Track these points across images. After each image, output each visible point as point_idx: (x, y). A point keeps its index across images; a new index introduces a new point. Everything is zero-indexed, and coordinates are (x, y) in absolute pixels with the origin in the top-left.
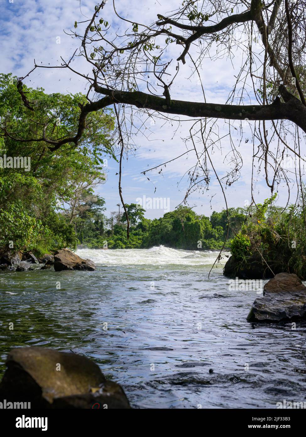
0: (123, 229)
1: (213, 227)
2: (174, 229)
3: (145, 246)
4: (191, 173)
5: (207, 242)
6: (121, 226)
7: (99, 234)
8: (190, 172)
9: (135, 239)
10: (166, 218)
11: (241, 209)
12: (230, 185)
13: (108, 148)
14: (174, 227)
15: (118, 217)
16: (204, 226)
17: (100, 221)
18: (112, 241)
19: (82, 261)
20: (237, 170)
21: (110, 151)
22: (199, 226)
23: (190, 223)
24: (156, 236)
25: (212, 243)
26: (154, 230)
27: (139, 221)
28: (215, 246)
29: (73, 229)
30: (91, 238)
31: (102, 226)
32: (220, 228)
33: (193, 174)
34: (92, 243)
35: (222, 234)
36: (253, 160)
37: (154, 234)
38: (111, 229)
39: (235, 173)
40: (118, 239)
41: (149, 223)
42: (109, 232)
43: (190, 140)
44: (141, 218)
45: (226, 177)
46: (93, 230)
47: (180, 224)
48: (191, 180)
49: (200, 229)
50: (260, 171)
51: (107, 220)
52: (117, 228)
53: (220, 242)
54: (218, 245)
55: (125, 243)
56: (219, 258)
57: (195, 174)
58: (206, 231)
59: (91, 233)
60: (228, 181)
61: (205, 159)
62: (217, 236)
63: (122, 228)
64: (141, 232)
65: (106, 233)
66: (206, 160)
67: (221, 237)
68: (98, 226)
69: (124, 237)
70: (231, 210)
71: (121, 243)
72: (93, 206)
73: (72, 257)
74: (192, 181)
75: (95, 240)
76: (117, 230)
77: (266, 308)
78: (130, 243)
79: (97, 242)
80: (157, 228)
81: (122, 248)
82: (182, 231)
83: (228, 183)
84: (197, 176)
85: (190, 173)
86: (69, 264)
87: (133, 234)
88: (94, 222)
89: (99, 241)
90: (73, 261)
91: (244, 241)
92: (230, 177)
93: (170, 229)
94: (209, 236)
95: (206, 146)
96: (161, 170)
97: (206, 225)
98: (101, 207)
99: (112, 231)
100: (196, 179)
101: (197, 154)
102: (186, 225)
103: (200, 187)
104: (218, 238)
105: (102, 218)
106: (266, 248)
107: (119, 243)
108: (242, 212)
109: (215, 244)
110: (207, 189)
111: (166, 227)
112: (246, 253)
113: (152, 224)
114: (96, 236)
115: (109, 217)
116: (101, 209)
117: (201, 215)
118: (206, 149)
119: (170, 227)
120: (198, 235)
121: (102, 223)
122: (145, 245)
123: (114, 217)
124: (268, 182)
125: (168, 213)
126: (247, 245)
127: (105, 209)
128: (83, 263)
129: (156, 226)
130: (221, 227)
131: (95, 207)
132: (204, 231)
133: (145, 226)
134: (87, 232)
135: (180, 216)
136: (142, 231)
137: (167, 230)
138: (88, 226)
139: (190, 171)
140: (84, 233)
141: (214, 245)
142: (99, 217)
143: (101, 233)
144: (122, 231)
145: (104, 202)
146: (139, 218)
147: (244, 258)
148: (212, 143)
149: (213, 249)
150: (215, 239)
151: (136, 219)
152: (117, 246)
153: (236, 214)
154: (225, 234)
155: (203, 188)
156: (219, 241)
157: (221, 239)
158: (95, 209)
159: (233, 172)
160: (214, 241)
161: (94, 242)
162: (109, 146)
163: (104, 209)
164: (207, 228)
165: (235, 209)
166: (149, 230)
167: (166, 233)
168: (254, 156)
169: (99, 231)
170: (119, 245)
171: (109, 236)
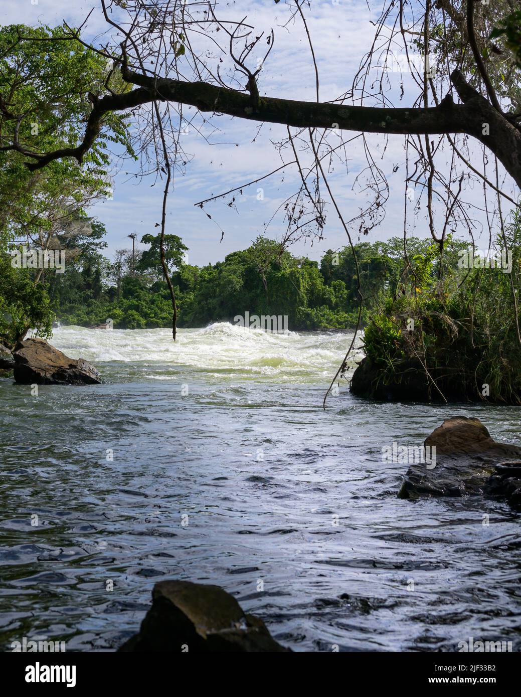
0: (142, 285)
1: (325, 283)
2: (247, 286)
3: (187, 322)
4: (290, 207)
5: (313, 313)
6: (137, 280)
7: (92, 295)
8: (288, 205)
9: (165, 308)
10: (230, 264)
11: (384, 244)
12: (366, 232)
13: (119, 133)
14: (246, 282)
15: (131, 261)
16: (308, 280)
17: (94, 269)
18: (118, 311)
19: (70, 363)
20: (378, 205)
21: (123, 138)
22: (298, 281)
23: (279, 274)
24: (210, 301)
25: (324, 314)
26: (206, 287)
27: (174, 269)
28: (329, 321)
29: (44, 293)
30: (76, 305)
31: (97, 279)
32: (340, 285)
33: (294, 209)
34: (78, 316)
35: (345, 296)
36: (407, 187)
37: (206, 296)
38: (117, 286)
39: (375, 211)
40: (131, 307)
41: (195, 275)
42: (111, 292)
43: (289, 145)
44: (178, 263)
45: (358, 217)
46: (79, 288)
47: (259, 277)
48: (290, 219)
49: (299, 286)
50: (419, 208)
51: (108, 268)
52: (128, 284)
53: (341, 313)
54: (337, 319)
55: (145, 316)
56: (343, 369)
57: (297, 209)
58: (311, 291)
59: (74, 294)
60: (363, 226)
61: (316, 180)
62: (334, 300)
63: (140, 284)
64: (178, 292)
65: (106, 293)
66: (318, 183)
67: (342, 302)
68: (90, 280)
69: (144, 303)
70: (363, 247)
71: (137, 316)
72: (80, 238)
73: (50, 356)
74: (292, 222)
75: (84, 308)
76: (129, 287)
77: (427, 483)
78: (156, 314)
79: (88, 313)
80: (211, 284)
81: (139, 326)
82: (263, 290)
83: (363, 230)
84: (301, 212)
85: (288, 207)
86: (44, 368)
87: (162, 296)
88: (81, 270)
89: (92, 311)
90: (52, 364)
91: (389, 329)
92: (367, 218)
93: (237, 287)
94: (317, 300)
95: (318, 156)
96: (234, 200)
97: (311, 278)
98: (96, 241)
99: (118, 290)
100: (300, 218)
101: (300, 171)
102: (270, 277)
103: (306, 234)
104: (337, 305)
105: (98, 264)
106: (432, 342)
107: (133, 316)
108: (385, 251)
109: (331, 318)
110: (320, 238)
111: (230, 282)
112: (393, 353)
113: (201, 276)
114: (85, 300)
115: (113, 261)
116: (96, 245)
117: (301, 257)
118: (318, 162)
119: (238, 282)
120: (296, 300)
121: (98, 273)
122: (186, 319)
123: (122, 261)
124: (434, 232)
125: (235, 254)
126: (395, 338)
127: (105, 245)
128: (71, 366)
129: (210, 281)
130: (343, 283)
131: (85, 241)
132: (307, 290)
133: (187, 280)
134: (68, 292)
135: (258, 260)
136: (181, 291)
137: (232, 288)
138: (68, 280)
139: (287, 202)
140: (61, 294)
141: (327, 320)
142: (94, 260)
143: (96, 294)
144: (138, 290)
145: (103, 230)
146: (174, 263)
147: (390, 362)
148: (330, 150)
149: (326, 327)
150: (331, 308)
151: (169, 265)
152: (130, 322)
153: (372, 257)
154: (350, 297)
155: (313, 236)
156: (338, 312)
157: (343, 307)
158: (84, 245)
159: (372, 208)
160: (327, 311)
161: (80, 312)
162: (120, 128)
163: (102, 244)
164: (313, 285)
165: (371, 245)
166: (195, 288)
167: (231, 294)
168: (408, 180)
169: (92, 291)
170: (134, 319)
171: (111, 301)
